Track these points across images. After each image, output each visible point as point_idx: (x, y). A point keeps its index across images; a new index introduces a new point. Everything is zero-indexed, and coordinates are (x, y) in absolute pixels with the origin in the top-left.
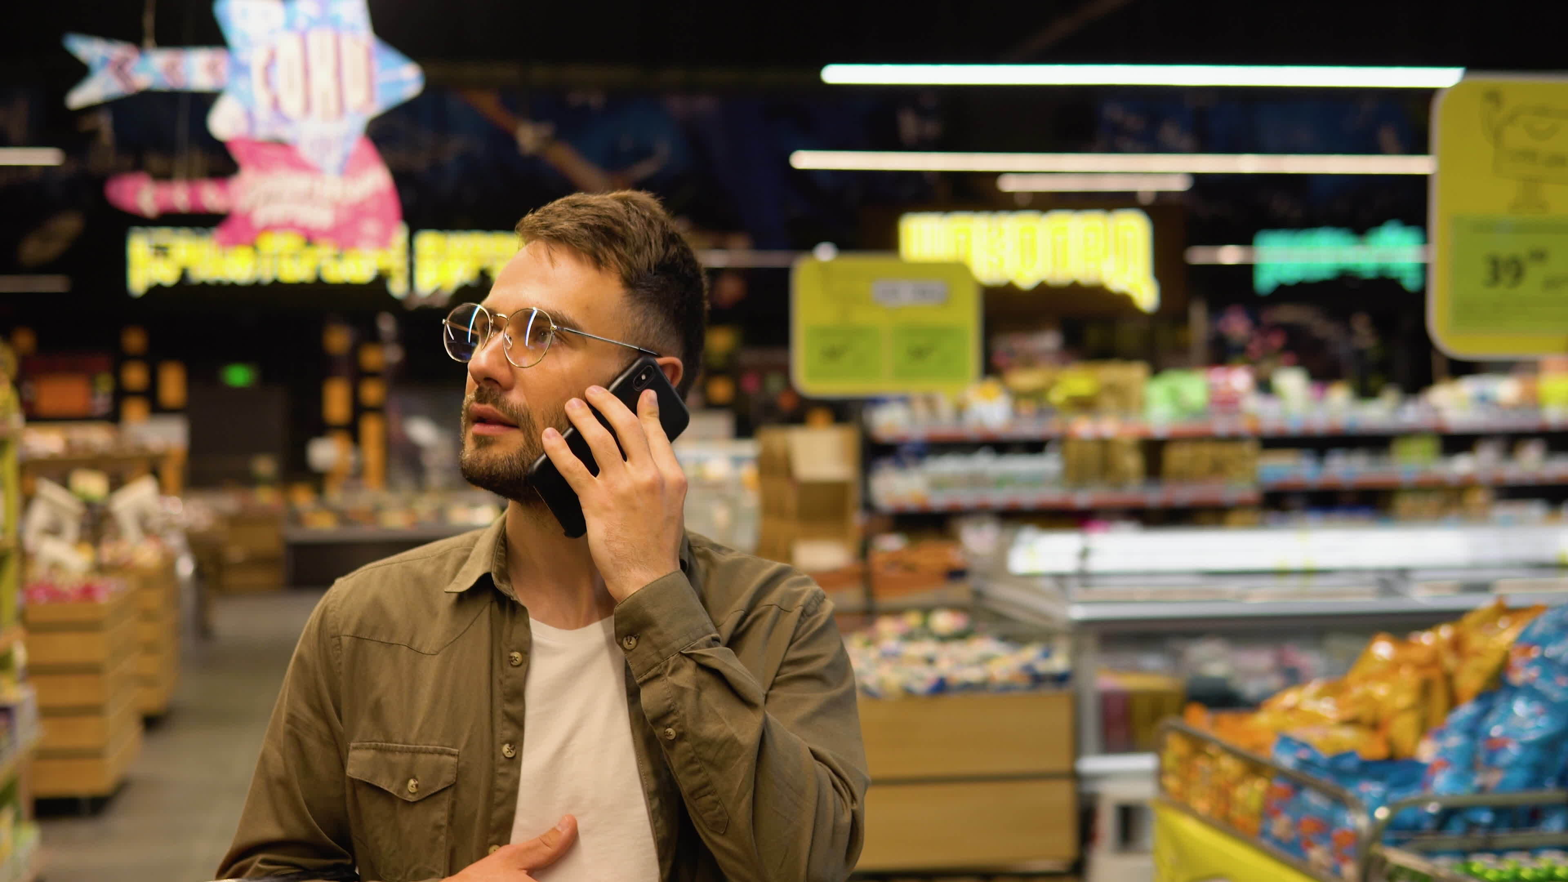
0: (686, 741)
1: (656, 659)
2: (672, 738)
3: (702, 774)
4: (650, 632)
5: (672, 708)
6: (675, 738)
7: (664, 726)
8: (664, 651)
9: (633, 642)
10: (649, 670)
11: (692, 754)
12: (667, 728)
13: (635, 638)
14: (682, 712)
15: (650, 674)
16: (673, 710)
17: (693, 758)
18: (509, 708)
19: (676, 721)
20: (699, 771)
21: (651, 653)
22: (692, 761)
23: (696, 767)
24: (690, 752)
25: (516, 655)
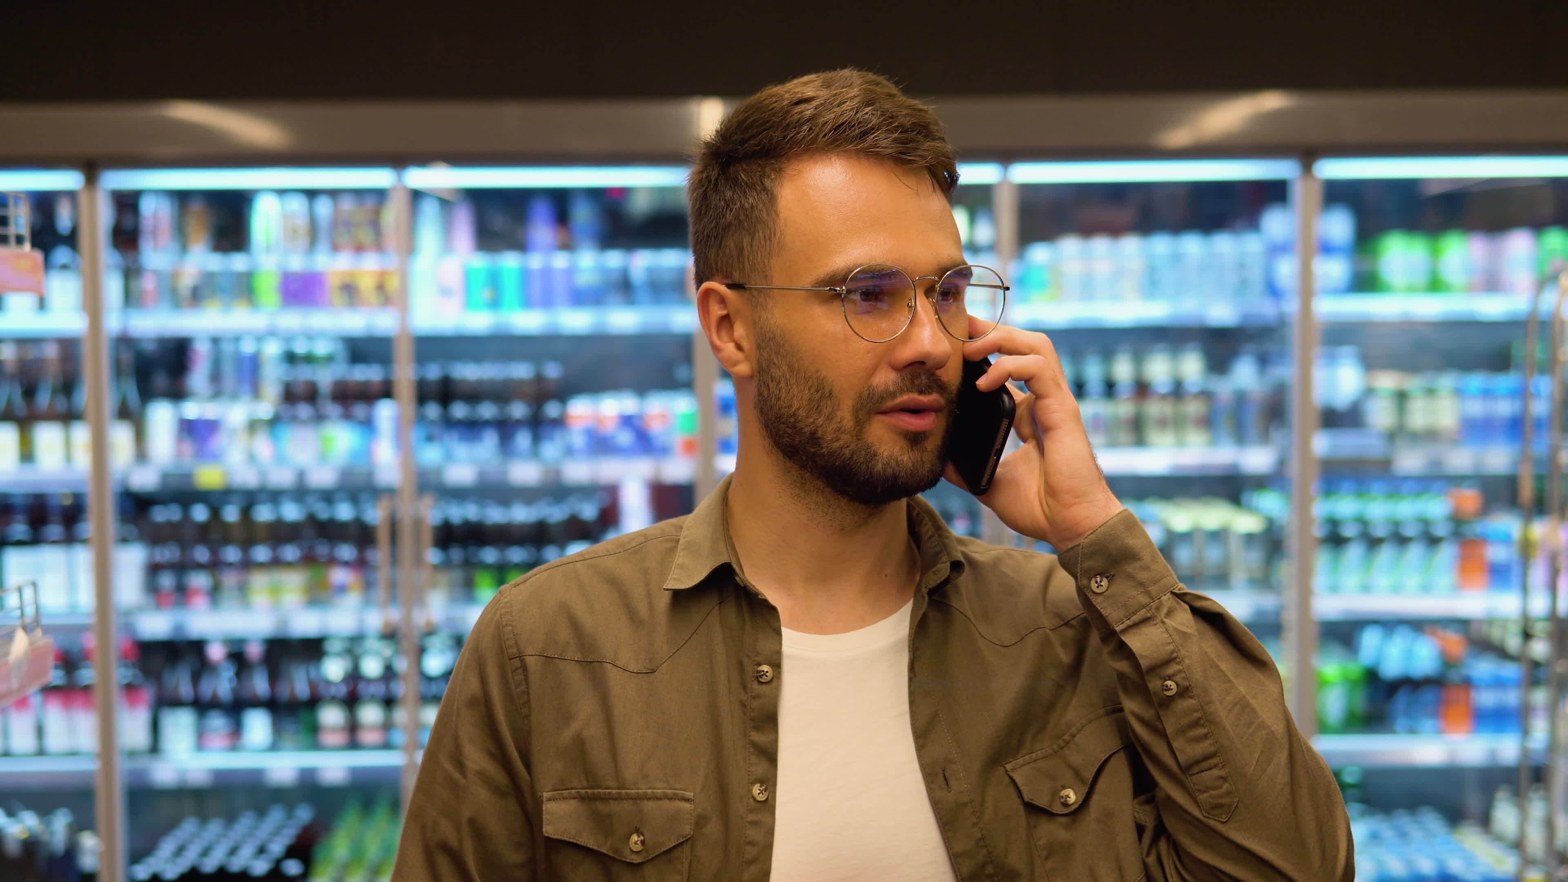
0: (1191, 697)
1: (1144, 599)
2: (1169, 693)
3: (1209, 742)
4: (1130, 568)
5: (1175, 655)
6: (1175, 694)
7: (1161, 678)
8: (1153, 589)
9: (1105, 583)
10: (1134, 613)
11: (1197, 715)
12: (1166, 680)
13: (1107, 578)
14: (1187, 661)
15: (1136, 618)
16: (1175, 658)
17: (1200, 719)
18: (757, 737)
19: (1180, 671)
20: (1205, 737)
21: (1134, 593)
22: (1196, 724)
23: (1201, 731)
24: (1196, 711)
25: (765, 668)
